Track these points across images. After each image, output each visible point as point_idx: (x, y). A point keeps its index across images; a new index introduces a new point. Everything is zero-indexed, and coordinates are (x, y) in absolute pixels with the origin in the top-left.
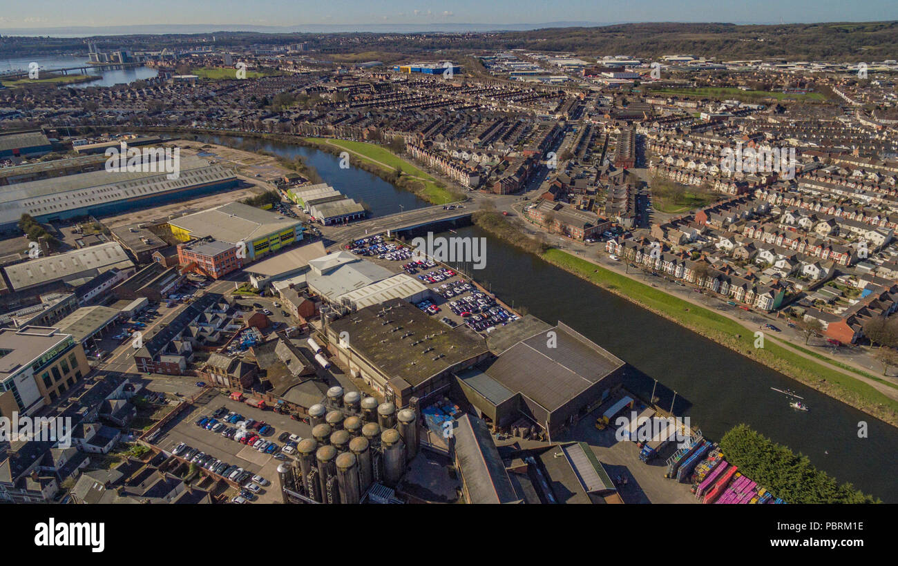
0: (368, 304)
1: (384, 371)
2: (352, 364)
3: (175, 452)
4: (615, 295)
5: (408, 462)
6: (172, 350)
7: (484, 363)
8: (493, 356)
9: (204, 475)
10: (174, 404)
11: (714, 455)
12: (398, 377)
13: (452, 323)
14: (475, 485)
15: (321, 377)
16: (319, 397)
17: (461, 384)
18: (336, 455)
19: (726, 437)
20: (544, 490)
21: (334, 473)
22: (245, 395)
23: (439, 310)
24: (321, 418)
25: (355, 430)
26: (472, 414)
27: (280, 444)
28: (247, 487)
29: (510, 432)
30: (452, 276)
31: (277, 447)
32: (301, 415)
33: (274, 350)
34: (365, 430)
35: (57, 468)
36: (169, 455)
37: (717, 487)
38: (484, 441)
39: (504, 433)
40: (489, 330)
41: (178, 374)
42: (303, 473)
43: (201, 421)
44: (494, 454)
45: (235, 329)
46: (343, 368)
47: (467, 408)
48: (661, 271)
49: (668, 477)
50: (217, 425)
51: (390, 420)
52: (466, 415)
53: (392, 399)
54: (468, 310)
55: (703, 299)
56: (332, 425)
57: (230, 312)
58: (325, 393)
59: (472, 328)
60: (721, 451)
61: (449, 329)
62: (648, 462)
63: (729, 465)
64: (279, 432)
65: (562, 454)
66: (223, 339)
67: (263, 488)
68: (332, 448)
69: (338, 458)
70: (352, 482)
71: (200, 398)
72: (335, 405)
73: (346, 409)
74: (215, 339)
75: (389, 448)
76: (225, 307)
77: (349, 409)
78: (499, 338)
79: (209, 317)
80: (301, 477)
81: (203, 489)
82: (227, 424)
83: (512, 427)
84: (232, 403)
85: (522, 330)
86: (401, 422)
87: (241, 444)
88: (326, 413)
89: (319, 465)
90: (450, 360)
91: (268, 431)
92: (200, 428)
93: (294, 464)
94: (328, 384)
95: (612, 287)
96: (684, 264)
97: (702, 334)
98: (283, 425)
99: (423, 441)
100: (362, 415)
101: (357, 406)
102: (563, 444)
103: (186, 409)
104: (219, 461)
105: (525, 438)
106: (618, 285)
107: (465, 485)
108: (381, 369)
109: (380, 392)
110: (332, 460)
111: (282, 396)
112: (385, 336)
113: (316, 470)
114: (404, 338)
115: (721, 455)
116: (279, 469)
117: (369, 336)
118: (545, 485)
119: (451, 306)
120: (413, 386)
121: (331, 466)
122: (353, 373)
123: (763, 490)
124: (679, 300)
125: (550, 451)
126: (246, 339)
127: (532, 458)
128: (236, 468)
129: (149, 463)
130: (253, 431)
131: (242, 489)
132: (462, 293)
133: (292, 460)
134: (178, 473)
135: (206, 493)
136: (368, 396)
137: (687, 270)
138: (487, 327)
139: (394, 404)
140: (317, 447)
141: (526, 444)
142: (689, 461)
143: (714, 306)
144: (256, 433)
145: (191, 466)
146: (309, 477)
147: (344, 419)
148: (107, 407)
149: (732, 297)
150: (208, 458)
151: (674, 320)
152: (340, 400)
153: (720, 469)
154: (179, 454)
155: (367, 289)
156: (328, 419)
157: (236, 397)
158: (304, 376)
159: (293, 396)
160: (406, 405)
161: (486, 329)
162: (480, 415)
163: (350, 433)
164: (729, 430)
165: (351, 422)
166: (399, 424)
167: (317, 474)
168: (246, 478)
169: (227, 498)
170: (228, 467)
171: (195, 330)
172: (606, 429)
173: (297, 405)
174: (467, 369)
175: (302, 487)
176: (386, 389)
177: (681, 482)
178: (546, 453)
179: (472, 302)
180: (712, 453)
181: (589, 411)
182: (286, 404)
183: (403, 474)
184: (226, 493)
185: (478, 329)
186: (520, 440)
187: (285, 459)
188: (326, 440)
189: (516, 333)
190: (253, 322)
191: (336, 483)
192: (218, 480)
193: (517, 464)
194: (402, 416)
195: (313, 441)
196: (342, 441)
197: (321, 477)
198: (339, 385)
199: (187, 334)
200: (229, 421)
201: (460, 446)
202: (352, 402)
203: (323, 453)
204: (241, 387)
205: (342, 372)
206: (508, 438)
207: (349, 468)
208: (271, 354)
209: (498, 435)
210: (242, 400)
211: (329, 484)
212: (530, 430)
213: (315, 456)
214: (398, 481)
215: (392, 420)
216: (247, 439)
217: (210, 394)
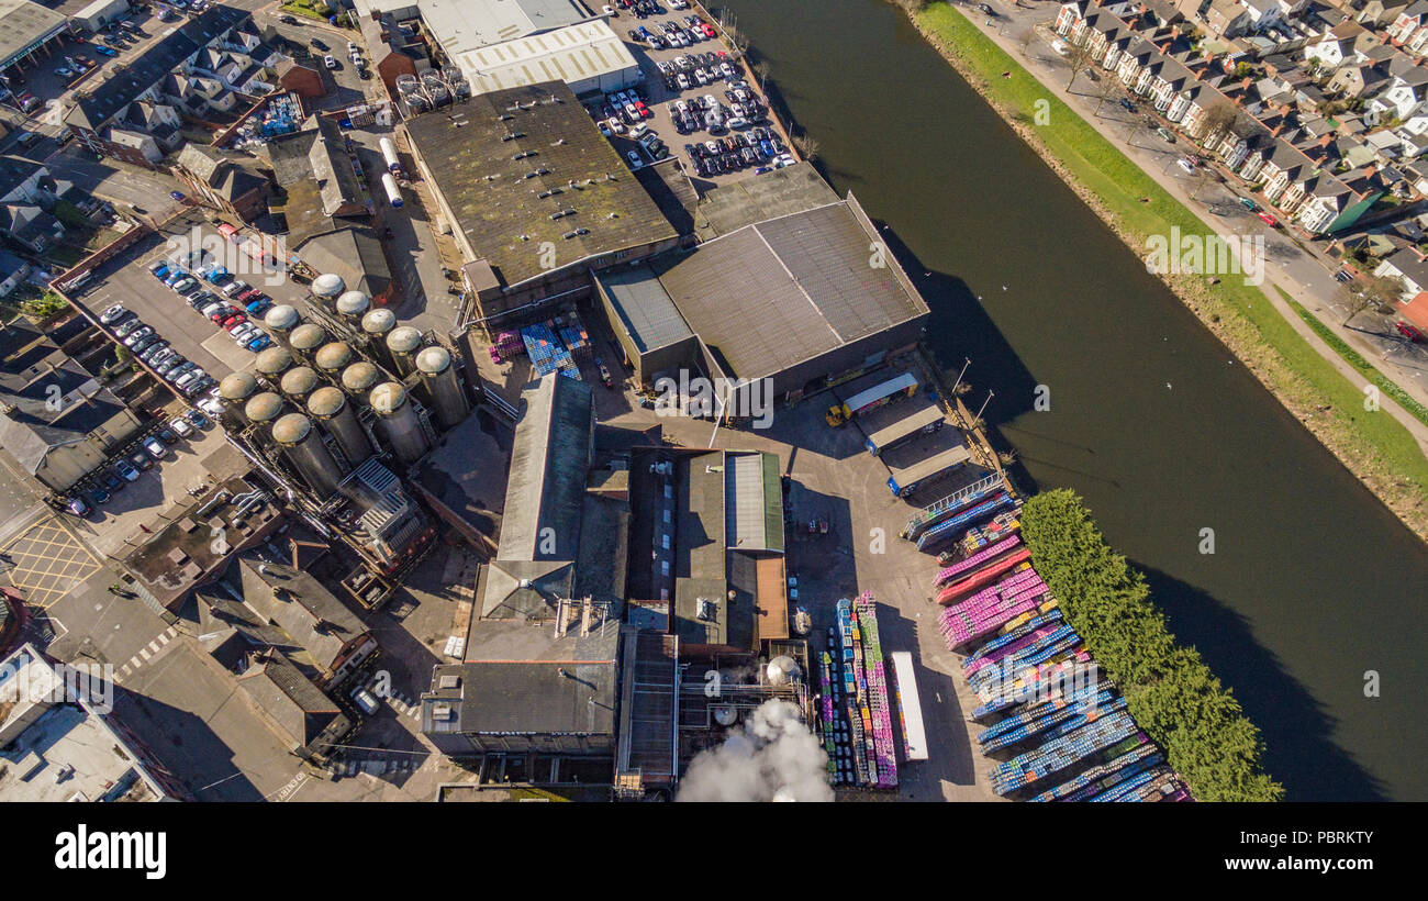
0: (493, 87)
1: (470, 244)
3: (105, 319)
6: (135, 121)
7: (668, 257)
8: (693, 243)
9: (139, 371)
10: (122, 227)
11: (1003, 522)
12: (484, 263)
17: (600, 296)
18: (280, 415)
19: (1039, 498)
20: (657, 529)
22: (243, 232)
28: (199, 405)
30: (706, 39)
33: (307, 154)
34: (346, 376)
36: (92, 323)
37: (974, 580)
41: (145, 165)
43: (160, 268)
44: (576, 458)
45: (265, 91)
46: (425, 208)
48: (1146, 98)
49: (905, 537)
50: (182, 283)
55: (1193, 181)
57: (260, 52)
60: (1018, 517)
63: (1022, 543)
65: (721, 469)
66: (242, 104)
68: (276, 400)
69: (278, 422)
71: (172, 222)
74: (223, 105)
76: (250, 41)
78: (723, 206)
79: (216, 58)
82: (203, 282)
85: (776, 195)
86: (421, 371)
87: (212, 325)
90: (594, 243)
91: (262, 310)
92: (155, 282)
95: (1023, 119)
96: (1195, 92)
102: (733, 449)
103: (146, 239)
104: (169, 349)
108: (465, 237)
111: (298, 249)
112: (497, 166)
114: (530, 177)
115: (1015, 524)
117: (470, 159)
118: (667, 516)
119: (674, 109)
120: (503, 286)
122: (441, 226)
123: (1054, 603)
124: (1142, 173)
125: (703, 459)
126: (275, 117)
128: (194, 366)
130: (239, 304)
131: (192, 406)
132: (708, 82)
137: (1195, 107)
143: (1204, 202)
144: (243, 309)
145: (121, 352)
149: (1258, 189)
150: (154, 340)
151: (1109, 218)
153: (998, 549)
154: (109, 324)
157: (227, 233)
158: (345, 218)
159: (312, 255)
165: (327, 355)
166: (420, 375)
168: (201, 389)
169: (164, 417)
170: (184, 361)
171: (183, 83)
172: (842, 427)
174: (628, 264)
177: (924, 550)
180: (1003, 516)
181: (830, 385)
182: (302, 267)
184: (165, 409)
189: (760, 200)
190: (297, 83)
192: (159, 382)
194: (424, 361)
195: (250, 378)
196: (300, 390)
199: (169, 89)
200: (206, 279)
202: (349, 313)
203: (255, 408)
204: (238, 217)
205: (423, 214)
208: (301, 161)
209: (644, 398)
214: (415, 460)
216: (223, 318)
217: (191, 218)
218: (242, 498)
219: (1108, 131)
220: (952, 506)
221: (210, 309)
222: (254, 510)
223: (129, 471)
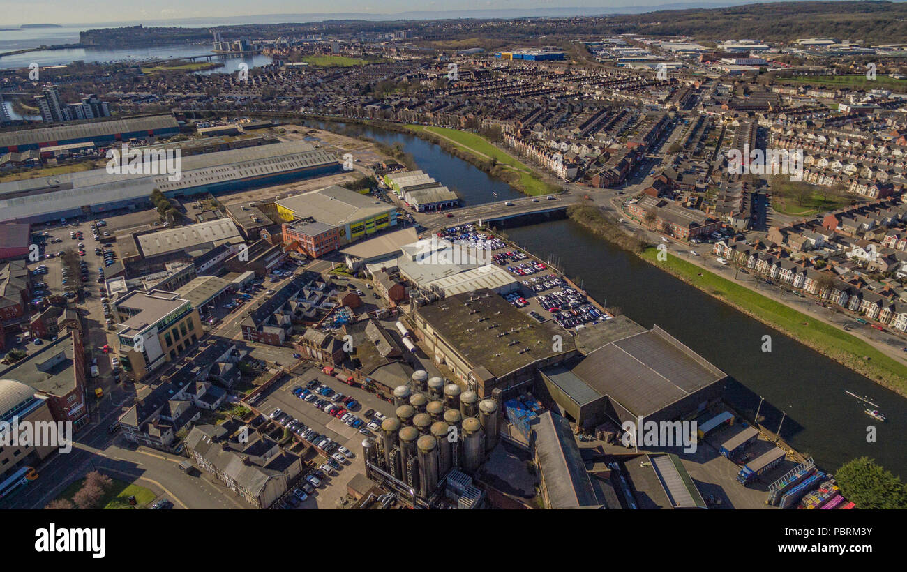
0: (456, 292)
1: (469, 360)
2: (437, 350)
3: (272, 416)
4: (720, 301)
5: (487, 452)
6: (273, 322)
7: (571, 361)
8: (581, 355)
9: (297, 440)
10: (273, 372)
11: (827, 487)
12: (482, 367)
13: (539, 318)
14: (555, 483)
15: (408, 360)
16: (405, 379)
17: (545, 381)
18: (418, 437)
19: (844, 468)
20: (627, 499)
21: (415, 453)
22: (336, 370)
23: (527, 304)
24: (406, 399)
25: (437, 414)
26: (555, 412)
27: (366, 420)
28: (333, 456)
29: (594, 435)
30: (542, 270)
31: (363, 422)
32: (387, 395)
33: (364, 330)
34: (446, 416)
35: (173, 418)
36: (267, 418)
38: (566, 440)
39: (587, 435)
40: (578, 328)
41: (277, 345)
42: (385, 450)
43: (295, 390)
44: (575, 454)
45: (330, 307)
46: (428, 353)
47: (550, 405)
48: (777, 279)
49: (769, 503)
50: (310, 396)
51: (471, 408)
52: (549, 413)
53: (475, 388)
54: (557, 306)
55: (826, 313)
56: (416, 407)
57: (326, 290)
58: (410, 375)
59: (560, 324)
60: (836, 484)
61: (536, 323)
62: (746, 485)
63: (845, 500)
64: (365, 408)
65: (649, 463)
66: (319, 316)
67: (349, 460)
68: (414, 429)
69: (419, 440)
70: (431, 465)
71: (296, 369)
72: (419, 388)
73: (429, 394)
74: (311, 314)
75: (470, 436)
76: (322, 285)
77: (433, 393)
78: (588, 337)
79: (307, 293)
80: (383, 454)
81: (295, 454)
82: (319, 396)
83: (596, 430)
84: (324, 377)
85: (614, 331)
86: (482, 412)
87: (330, 416)
88: (410, 395)
89: (401, 444)
90: (536, 355)
91: (356, 407)
92: (295, 397)
93: (378, 440)
94: (413, 367)
95: (718, 293)
96: (805, 272)
97: (822, 352)
98: (369, 402)
99: (503, 433)
100: (444, 401)
101: (440, 391)
102: (651, 453)
103: (283, 378)
104: (310, 429)
105: (609, 442)
106: (724, 290)
107: (543, 483)
108: (466, 358)
109: (464, 380)
110: (414, 441)
111: (370, 374)
112: (470, 326)
113: (398, 449)
114: (490, 328)
115: (836, 488)
116: (364, 444)
117: (456, 323)
118: (628, 492)
119: (540, 300)
120: (496, 378)
121: (412, 447)
122: (438, 359)
124: (796, 312)
125: (635, 460)
126: (340, 317)
127: (616, 464)
128: (325, 437)
129: (249, 423)
130: (342, 404)
131: (329, 457)
132: (552, 287)
133: (376, 437)
134: (273, 436)
135: (298, 458)
136: (451, 383)
137: (808, 280)
138: (576, 324)
139: (477, 393)
140: (400, 427)
141: (610, 449)
142: (796, 489)
143: (839, 323)
144: (344, 406)
145: (285, 431)
146: (391, 454)
147: (427, 403)
148: (216, 369)
149: (863, 314)
150: (301, 425)
151: (790, 334)
152: (424, 384)
153: (833, 503)
154: (275, 419)
155: (456, 277)
156: (411, 401)
157: (328, 371)
158: (392, 358)
159: (380, 376)
160: (488, 395)
161: (574, 326)
162: (563, 414)
163: (432, 417)
164: (848, 461)
165: (434, 406)
166: (481, 414)
167: (399, 453)
168: (333, 448)
169: (315, 464)
170: (318, 435)
171: (294, 305)
172: (700, 443)
173: (383, 385)
175: (384, 463)
176: (469, 378)
178: (631, 461)
179: (562, 298)
180: (825, 484)
182: (373, 383)
183: (482, 463)
184: (315, 460)
185: (566, 326)
186: (604, 444)
187: (369, 434)
188: (409, 421)
189: (607, 333)
190: (347, 302)
191: (416, 463)
192: (308, 446)
193: (600, 468)
194: (484, 406)
195: (397, 420)
196: (424, 424)
197: (402, 455)
198: (424, 370)
199: (287, 308)
200: (320, 393)
201: (541, 442)
202: (436, 387)
203: (405, 434)
204: (333, 362)
205: (426, 357)
206: (592, 440)
207: (430, 451)
208: (362, 334)
209: (581, 436)
210: (333, 374)
211: (409, 463)
212: (615, 436)
213: (398, 435)
214: (476, 470)
215: (473, 410)
216: (336, 412)
217: (305, 366)
218: (383, 498)
219: (766, 294)
220: (792, 479)
221: (328, 408)
222: (392, 504)
223: (302, 495)
